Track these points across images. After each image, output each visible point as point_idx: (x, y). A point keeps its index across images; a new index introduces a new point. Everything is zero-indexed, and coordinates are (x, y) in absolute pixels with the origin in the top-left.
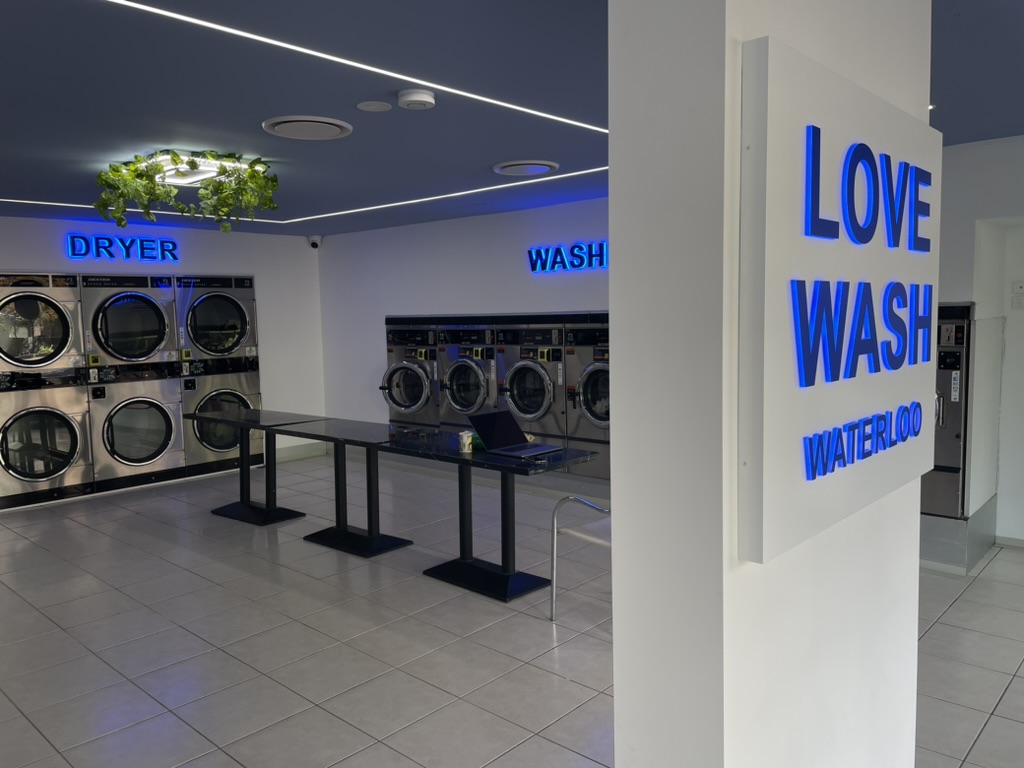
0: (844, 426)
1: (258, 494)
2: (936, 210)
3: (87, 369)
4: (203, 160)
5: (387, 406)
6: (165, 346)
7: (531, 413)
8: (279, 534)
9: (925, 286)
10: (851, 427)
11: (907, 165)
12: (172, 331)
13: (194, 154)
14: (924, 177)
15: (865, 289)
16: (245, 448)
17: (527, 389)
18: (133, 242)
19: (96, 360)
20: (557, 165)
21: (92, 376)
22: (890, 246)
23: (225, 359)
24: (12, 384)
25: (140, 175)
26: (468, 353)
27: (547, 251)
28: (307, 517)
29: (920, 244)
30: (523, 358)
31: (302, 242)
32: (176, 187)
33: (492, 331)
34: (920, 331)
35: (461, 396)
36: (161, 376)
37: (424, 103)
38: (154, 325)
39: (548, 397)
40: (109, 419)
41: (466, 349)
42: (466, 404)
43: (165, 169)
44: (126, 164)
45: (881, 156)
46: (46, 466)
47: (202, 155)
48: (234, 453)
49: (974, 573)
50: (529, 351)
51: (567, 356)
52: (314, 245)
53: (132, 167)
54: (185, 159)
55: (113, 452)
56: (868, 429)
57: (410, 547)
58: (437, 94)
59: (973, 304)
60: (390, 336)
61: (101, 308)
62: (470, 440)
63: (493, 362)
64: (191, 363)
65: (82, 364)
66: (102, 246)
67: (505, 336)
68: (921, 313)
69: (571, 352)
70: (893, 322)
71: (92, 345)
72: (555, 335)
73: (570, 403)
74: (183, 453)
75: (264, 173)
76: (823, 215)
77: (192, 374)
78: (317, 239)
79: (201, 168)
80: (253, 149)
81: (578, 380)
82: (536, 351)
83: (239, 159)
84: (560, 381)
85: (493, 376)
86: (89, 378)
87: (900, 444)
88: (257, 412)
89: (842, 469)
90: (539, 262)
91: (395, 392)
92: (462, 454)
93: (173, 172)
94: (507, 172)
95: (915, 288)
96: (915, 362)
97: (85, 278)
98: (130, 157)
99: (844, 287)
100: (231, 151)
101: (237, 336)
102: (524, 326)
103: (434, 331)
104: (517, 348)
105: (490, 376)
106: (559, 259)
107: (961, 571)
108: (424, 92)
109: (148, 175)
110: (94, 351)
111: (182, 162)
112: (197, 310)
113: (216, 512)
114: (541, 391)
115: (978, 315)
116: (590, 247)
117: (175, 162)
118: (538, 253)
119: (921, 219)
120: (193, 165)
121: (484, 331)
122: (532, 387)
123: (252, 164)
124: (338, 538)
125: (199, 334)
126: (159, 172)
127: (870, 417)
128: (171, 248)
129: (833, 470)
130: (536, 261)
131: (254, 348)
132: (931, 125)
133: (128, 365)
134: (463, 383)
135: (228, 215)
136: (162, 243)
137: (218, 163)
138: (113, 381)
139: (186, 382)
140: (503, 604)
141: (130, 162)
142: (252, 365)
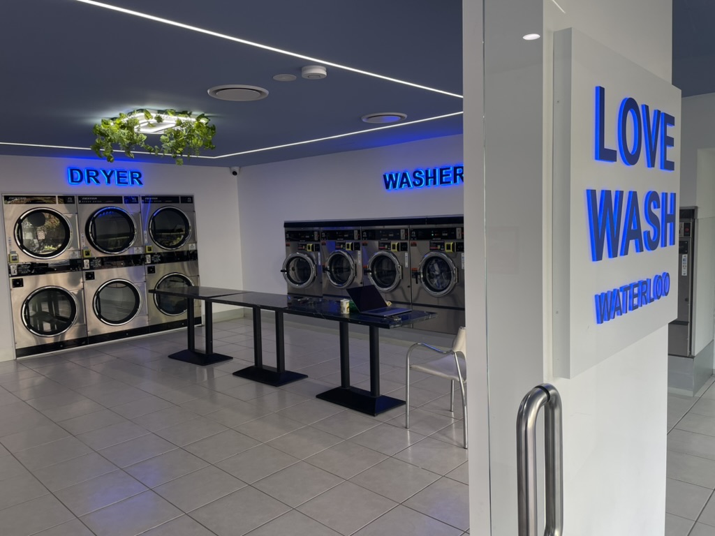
0: (621, 288)
1: (200, 344)
2: (677, 142)
3: (82, 260)
4: (166, 116)
5: (286, 283)
6: (134, 244)
7: (387, 287)
8: (215, 370)
9: (671, 194)
10: (624, 289)
11: (659, 112)
12: (139, 233)
13: (160, 112)
14: (670, 120)
15: (633, 196)
16: (191, 313)
17: (384, 270)
18: (112, 172)
19: (88, 253)
20: (405, 116)
21: (85, 264)
22: (648, 166)
23: (173, 253)
24: (32, 271)
25: (123, 127)
26: (342, 246)
27: (397, 175)
28: (234, 360)
29: (668, 166)
30: (380, 249)
31: (226, 171)
32: (145, 134)
33: (359, 231)
34: (668, 224)
35: (337, 276)
36: (128, 265)
37: (319, 75)
38: (127, 230)
39: (398, 276)
40: (97, 294)
41: (341, 244)
42: (341, 281)
43: (140, 122)
44: (113, 119)
45: (642, 106)
46: (52, 327)
47: (165, 112)
48: (183, 316)
49: (698, 395)
50: (384, 244)
51: (411, 247)
52: (235, 173)
53: (118, 122)
54: (154, 115)
55: (100, 317)
56: (636, 290)
57: (306, 379)
58: (328, 69)
59: (696, 208)
60: (288, 235)
61: (91, 218)
62: (348, 305)
63: (359, 253)
64: (152, 255)
65: (77, 256)
66: (92, 175)
67: (367, 234)
68: (669, 212)
69: (414, 245)
70: (651, 218)
71: (84, 243)
72: (402, 233)
73: (414, 280)
74: (147, 317)
75: (206, 124)
76: (607, 146)
77: (152, 262)
78: (236, 169)
79: (164, 121)
80: (199, 108)
81: (418, 264)
82: (389, 244)
83: (189, 115)
84: (407, 264)
85: (359, 262)
86: (83, 266)
87: (656, 301)
88: (197, 288)
89: (619, 317)
90: (391, 183)
91: (291, 273)
92: (343, 315)
93: (147, 124)
94: (370, 121)
95: (665, 195)
96: (665, 246)
97: (80, 198)
98: (116, 114)
99: (620, 194)
100: (185, 110)
101: (182, 236)
102: (381, 227)
103: (318, 232)
104: (376, 243)
105: (357, 260)
106: (405, 180)
107: (690, 393)
108: (319, 67)
109: (129, 126)
110: (87, 247)
111: (152, 118)
112: (155, 219)
113: (172, 357)
114: (393, 272)
115: (700, 215)
116: (427, 172)
117: (147, 117)
118: (391, 176)
119: (669, 149)
120: (159, 120)
121: (353, 231)
122: (387, 269)
123: (198, 118)
124: (256, 373)
125: (156, 235)
126: (136, 124)
127: (637, 282)
128: (138, 176)
129: (614, 318)
130: (389, 182)
131: (194, 245)
132: (673, 84)
133: (109, 257)
134: (339, 267)
135: (181, 153)
136: (132, 173)
137: (176, 118)
138: (100, 268)
139: (149, 268)
140: (373, 417)
141: (116, 118)
142: (193, 256)
